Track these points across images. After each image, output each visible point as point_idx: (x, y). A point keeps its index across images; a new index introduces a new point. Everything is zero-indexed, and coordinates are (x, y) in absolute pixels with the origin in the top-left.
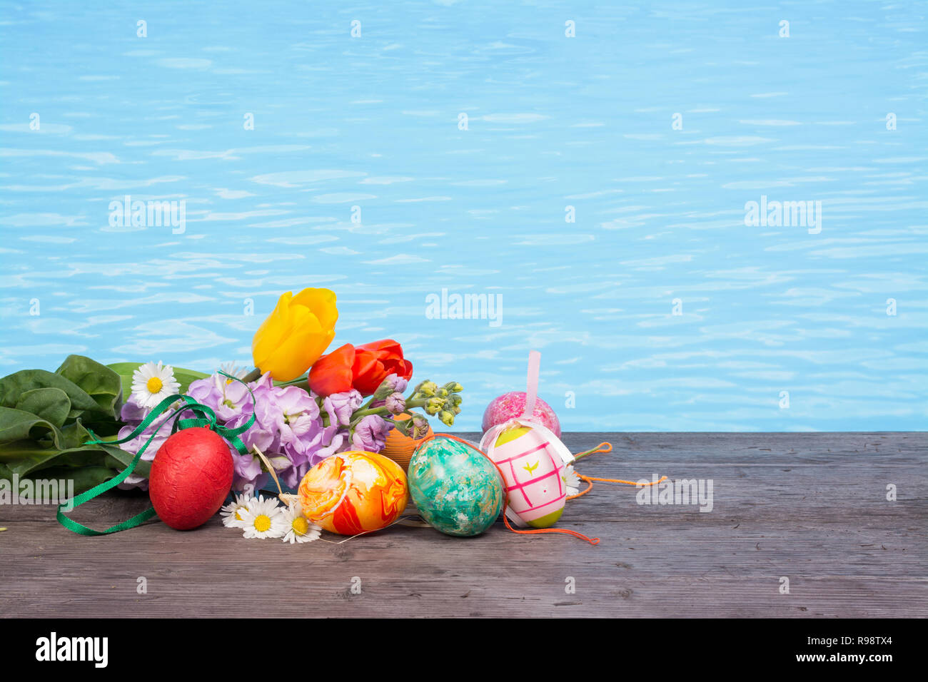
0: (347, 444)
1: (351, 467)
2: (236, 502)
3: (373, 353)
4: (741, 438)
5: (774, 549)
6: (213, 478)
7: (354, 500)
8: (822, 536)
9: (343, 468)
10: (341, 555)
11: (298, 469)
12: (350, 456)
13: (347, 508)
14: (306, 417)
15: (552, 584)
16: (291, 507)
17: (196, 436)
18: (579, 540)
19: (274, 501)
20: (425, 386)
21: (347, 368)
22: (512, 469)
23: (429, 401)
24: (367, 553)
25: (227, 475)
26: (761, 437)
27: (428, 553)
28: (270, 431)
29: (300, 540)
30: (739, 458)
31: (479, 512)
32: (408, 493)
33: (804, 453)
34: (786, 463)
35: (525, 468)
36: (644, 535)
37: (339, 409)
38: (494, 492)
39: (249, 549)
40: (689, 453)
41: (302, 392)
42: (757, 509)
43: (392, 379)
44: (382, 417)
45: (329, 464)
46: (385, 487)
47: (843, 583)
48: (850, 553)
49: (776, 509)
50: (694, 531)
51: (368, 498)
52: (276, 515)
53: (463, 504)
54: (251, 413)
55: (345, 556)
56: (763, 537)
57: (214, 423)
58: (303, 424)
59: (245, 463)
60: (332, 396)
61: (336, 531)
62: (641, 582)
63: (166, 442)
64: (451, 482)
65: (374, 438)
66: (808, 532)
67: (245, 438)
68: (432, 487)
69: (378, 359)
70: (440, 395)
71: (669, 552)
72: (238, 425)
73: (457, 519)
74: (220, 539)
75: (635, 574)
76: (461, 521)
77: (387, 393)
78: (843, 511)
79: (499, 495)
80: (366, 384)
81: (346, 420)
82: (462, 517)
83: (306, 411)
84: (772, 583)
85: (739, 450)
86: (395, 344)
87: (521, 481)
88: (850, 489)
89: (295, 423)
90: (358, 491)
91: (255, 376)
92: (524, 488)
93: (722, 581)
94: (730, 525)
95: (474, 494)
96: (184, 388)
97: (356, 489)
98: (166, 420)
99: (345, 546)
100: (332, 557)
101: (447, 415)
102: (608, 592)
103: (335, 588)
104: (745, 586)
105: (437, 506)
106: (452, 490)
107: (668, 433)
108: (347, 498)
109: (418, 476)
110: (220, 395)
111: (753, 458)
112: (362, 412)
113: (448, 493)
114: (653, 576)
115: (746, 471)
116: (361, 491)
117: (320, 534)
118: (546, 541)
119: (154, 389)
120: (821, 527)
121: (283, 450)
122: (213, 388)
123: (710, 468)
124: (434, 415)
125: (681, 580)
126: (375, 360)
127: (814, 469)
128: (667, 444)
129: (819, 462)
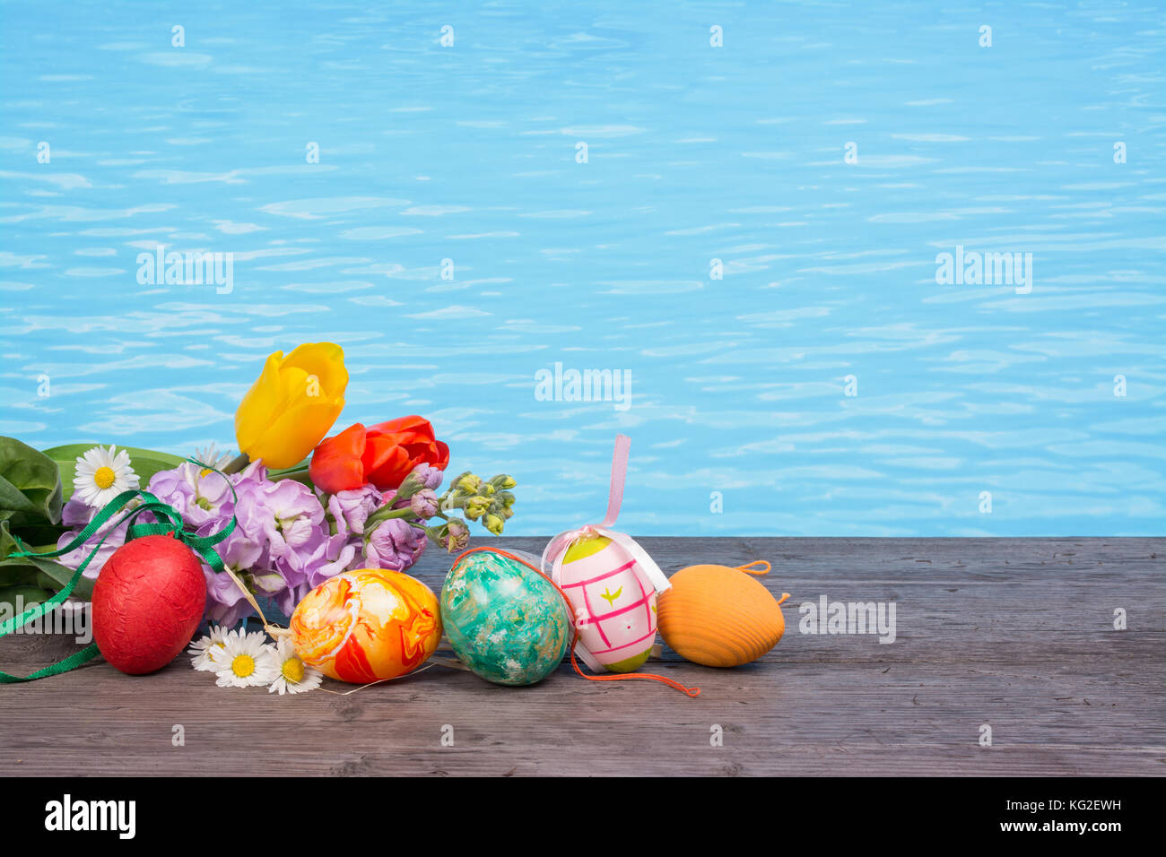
0: (360, 559)
1: (359, 593)
2: (210, 637)
3: (393, 435)
4: (892, 545)
5: (937, 704)
6: (175, 605)
7: (362, 640)
8: (1002, 685)
9: (348, 596)
10: (346, 711)
11: (296, 590)
12: (359, 579)
13: (353, 650)
14: (305, 522)
15: (631, 755)
16: (281, 645)
17: (152, 547)
18: (672, 690)
19: (260, 637)
20: (465, 480)
21: (355, 458)
22: (585, 597)
23: (469, 500)
24: (381, 709)
25: (196, 601)
26: (918, 543)
27: (464, 709)
28: (256, 540)
29: (293, 690)
30: (889, 573)
31: (536, 658)
32: (440, 628)
33: (974, 566)
34: (952, 580)
35: (604, 596)
36: (760, 682)
37: (349, 511)
38: (557, 629)
39: (220, 702)
40: (825, 566)
41: (302, 488)
42: (913, 644)
43: (423, 470)
44: (408, 522)
45: (331, 588)
46: (407, 622)
47: (1034, 755)
48: (1042, 710)
49: (939, 645)
50: (829, 676)
51: (382, 637)
52: (262, 655)
53: (514, 648)
54: (230, 515)
55: (350, 713)
56: (921, 685)
57: (180, 529)
58: (300, 531)
59: (223, 583)
60: (340, 494)
61: (341, 679)
62: (753, 753)
63: (112, 556)
64: (498, 618)
65: (396, 550)
66: (982, 678)
67: (224, 549)
68: (471, 624)
69: (400, 445)
70: (484, 493)
71: (794, 708)
72: (214, 531)
73: (506, 667)
74: (183, 688)
75: (747, 741)
76: (512, 669)
77: (414, 489)
78: (1030, 647)
79: (563, 632)
80: (385, 477)
81: (358, 526)
82: (512, 664)
83: (305, 513)
84: (936, 755)
85: (889, 562)
86: (422, 422)
87: (597, 614)
88: (1037, 616)
89: (290, 530)
90: (369, 628)
91: (241, 463)
92: (600, 622)
93: (866, 752)
94: (878, 667)
95: (529, 634)
96: (145, 481)
97: (366, 625)
98: (118, 525)
99: (353, 698)
100: (333, 715)
101: (494, 520)
102: (708, 768)
103: (330, 762)
104: (897, 760)
105: (479, 649)
106: (498, 629)
107: (796, 539)
108: (352, 637)
109: (452, 606)
110: (191, 491)
111: (907, 573)
112: (380, 515)
113: (493, 633)
114: (771, 745)
115: (897, 591)
116: (372, 628)
117: (321, 681)
118: (628, 691)
119: (105, 483)
120: (1000, 672)
121: (274, 567)
122: (181, 481)
123: (851, 587)
124: (476, 519)
125: (810, 750)
126: (396, 446)
127: (989, 588)
128: (797, 553)
129: (996, 579)
